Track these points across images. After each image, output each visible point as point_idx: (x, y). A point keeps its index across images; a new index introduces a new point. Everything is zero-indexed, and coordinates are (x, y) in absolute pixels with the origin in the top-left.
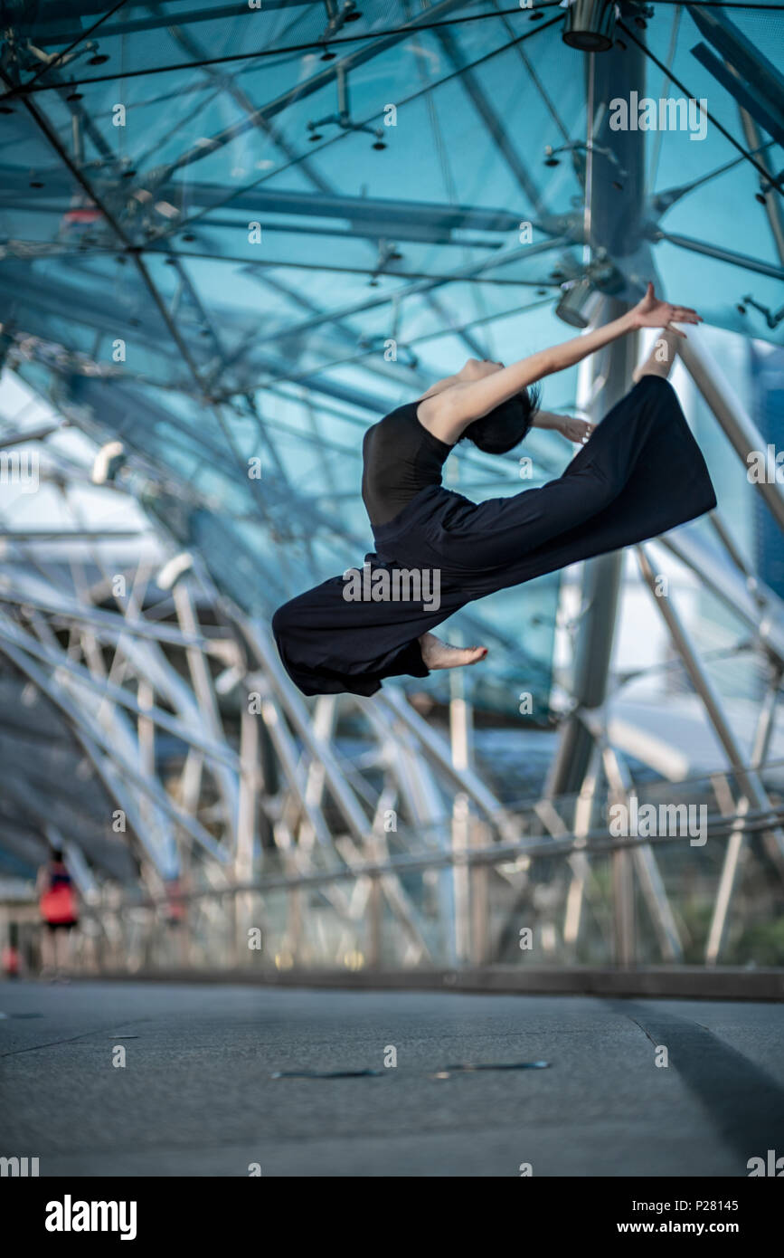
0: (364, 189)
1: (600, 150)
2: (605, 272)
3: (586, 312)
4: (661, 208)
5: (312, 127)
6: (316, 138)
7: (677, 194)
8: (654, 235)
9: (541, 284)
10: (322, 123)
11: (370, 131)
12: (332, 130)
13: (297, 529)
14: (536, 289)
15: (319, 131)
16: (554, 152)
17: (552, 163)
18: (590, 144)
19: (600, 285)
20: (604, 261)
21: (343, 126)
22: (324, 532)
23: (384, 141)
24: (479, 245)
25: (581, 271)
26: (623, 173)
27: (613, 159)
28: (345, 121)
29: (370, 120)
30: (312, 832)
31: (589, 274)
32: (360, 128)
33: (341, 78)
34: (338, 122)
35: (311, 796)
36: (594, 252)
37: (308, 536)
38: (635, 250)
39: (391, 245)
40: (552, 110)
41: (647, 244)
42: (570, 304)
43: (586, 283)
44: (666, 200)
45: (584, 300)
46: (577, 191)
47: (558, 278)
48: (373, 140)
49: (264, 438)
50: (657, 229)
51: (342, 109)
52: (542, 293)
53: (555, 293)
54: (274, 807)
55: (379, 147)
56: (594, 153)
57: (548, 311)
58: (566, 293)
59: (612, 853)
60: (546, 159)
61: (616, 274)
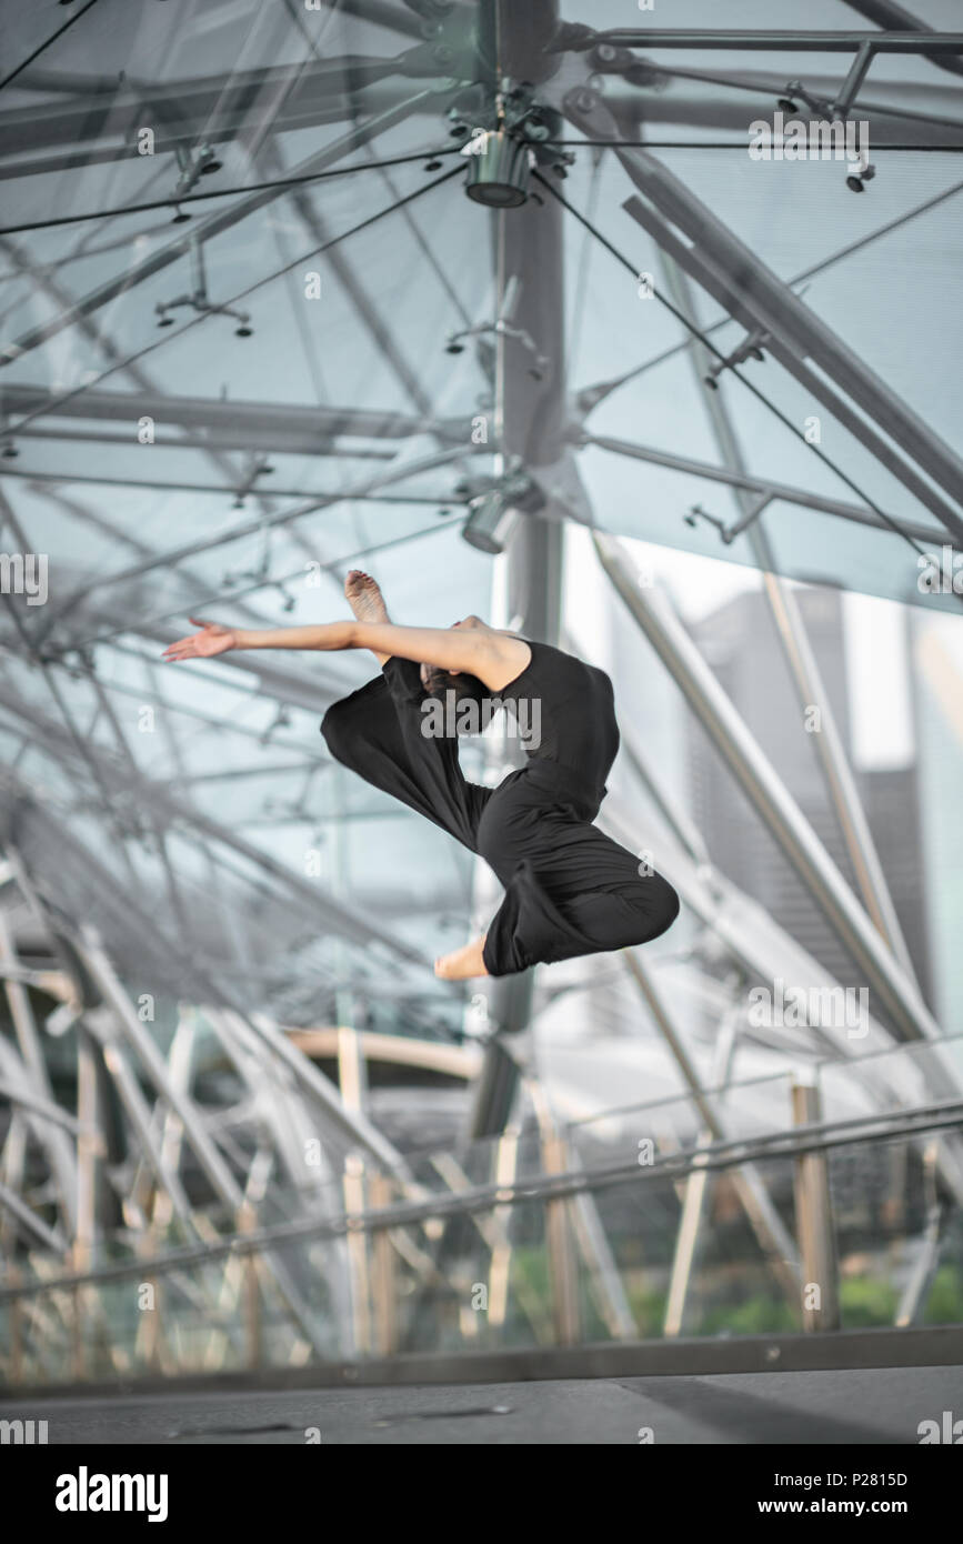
0: (224, 390)
1: (512, 332)
2: (521, 485)
3: (499, 535)
4: (586, 406)
5: (160, 310)
6: (167, 323)
7: (604, 390)
8: (579, 438)
9: (442, 502)
10: (173, 305)
11: (233, 314)
12: (186, 314)
13: (146, 821)
14: (436, 508)
15: (170, 314)
16: (457, 336)
17: (455, 350)
18: (500, 326)
19: (514, 500)
20: (519, 472)
21: (199, 308)
22: (179, 823)
23: (249, 325)
24: (365, 455)
25: (490, 483)
26: (542, 360)
27: (529, 343)
28: (201, 303)
29: (230, 302)
30: (170, 1203)
31: (502, 488)
32: (219, 310)
33: (194, 249)
34: (194, 304)
35: (167, 1161)
36: (507, 463)
37: (159, 832)
38: (554, 458)
39: (259, 457)
40: (451, 293)
41: (569, 450)
42: (480, 525)
43: (497, 497)
44: (592, 397)
45: (496, 520)
46: (483, 387)
47: (465, 493)
48: (237, 325)
49: (105, 708)
50: (581, 431)
51: (197, 287)
52: (444, 513)
53: (461, 512)
54: (121, 1178)
55: (244, 333)
56: (506, 336)
57: (453, 535)
58: (475, 512)
59: (548, 1205)
60: (447, 345)
61: (534, 488)
